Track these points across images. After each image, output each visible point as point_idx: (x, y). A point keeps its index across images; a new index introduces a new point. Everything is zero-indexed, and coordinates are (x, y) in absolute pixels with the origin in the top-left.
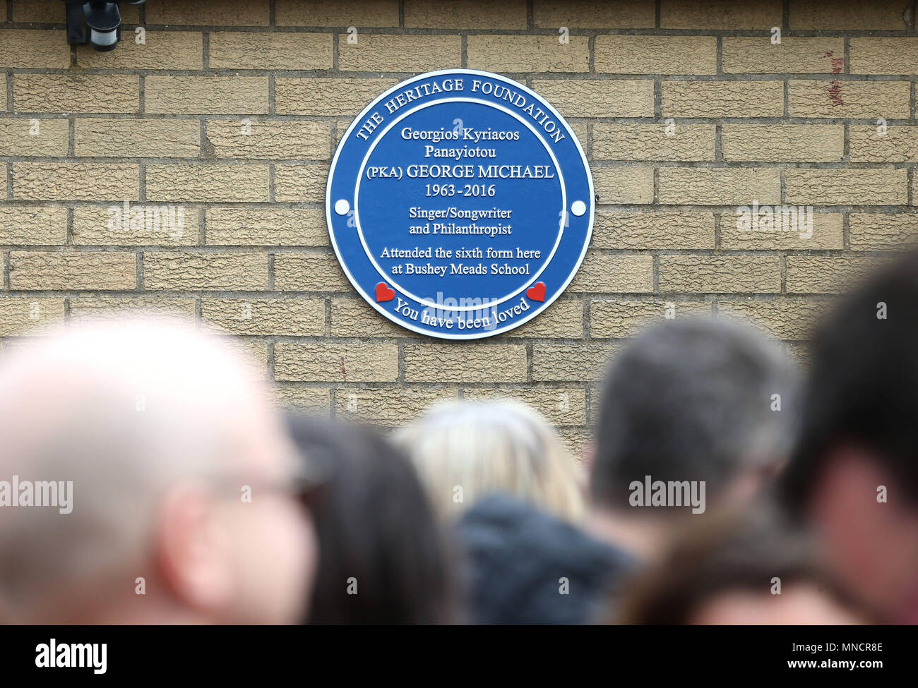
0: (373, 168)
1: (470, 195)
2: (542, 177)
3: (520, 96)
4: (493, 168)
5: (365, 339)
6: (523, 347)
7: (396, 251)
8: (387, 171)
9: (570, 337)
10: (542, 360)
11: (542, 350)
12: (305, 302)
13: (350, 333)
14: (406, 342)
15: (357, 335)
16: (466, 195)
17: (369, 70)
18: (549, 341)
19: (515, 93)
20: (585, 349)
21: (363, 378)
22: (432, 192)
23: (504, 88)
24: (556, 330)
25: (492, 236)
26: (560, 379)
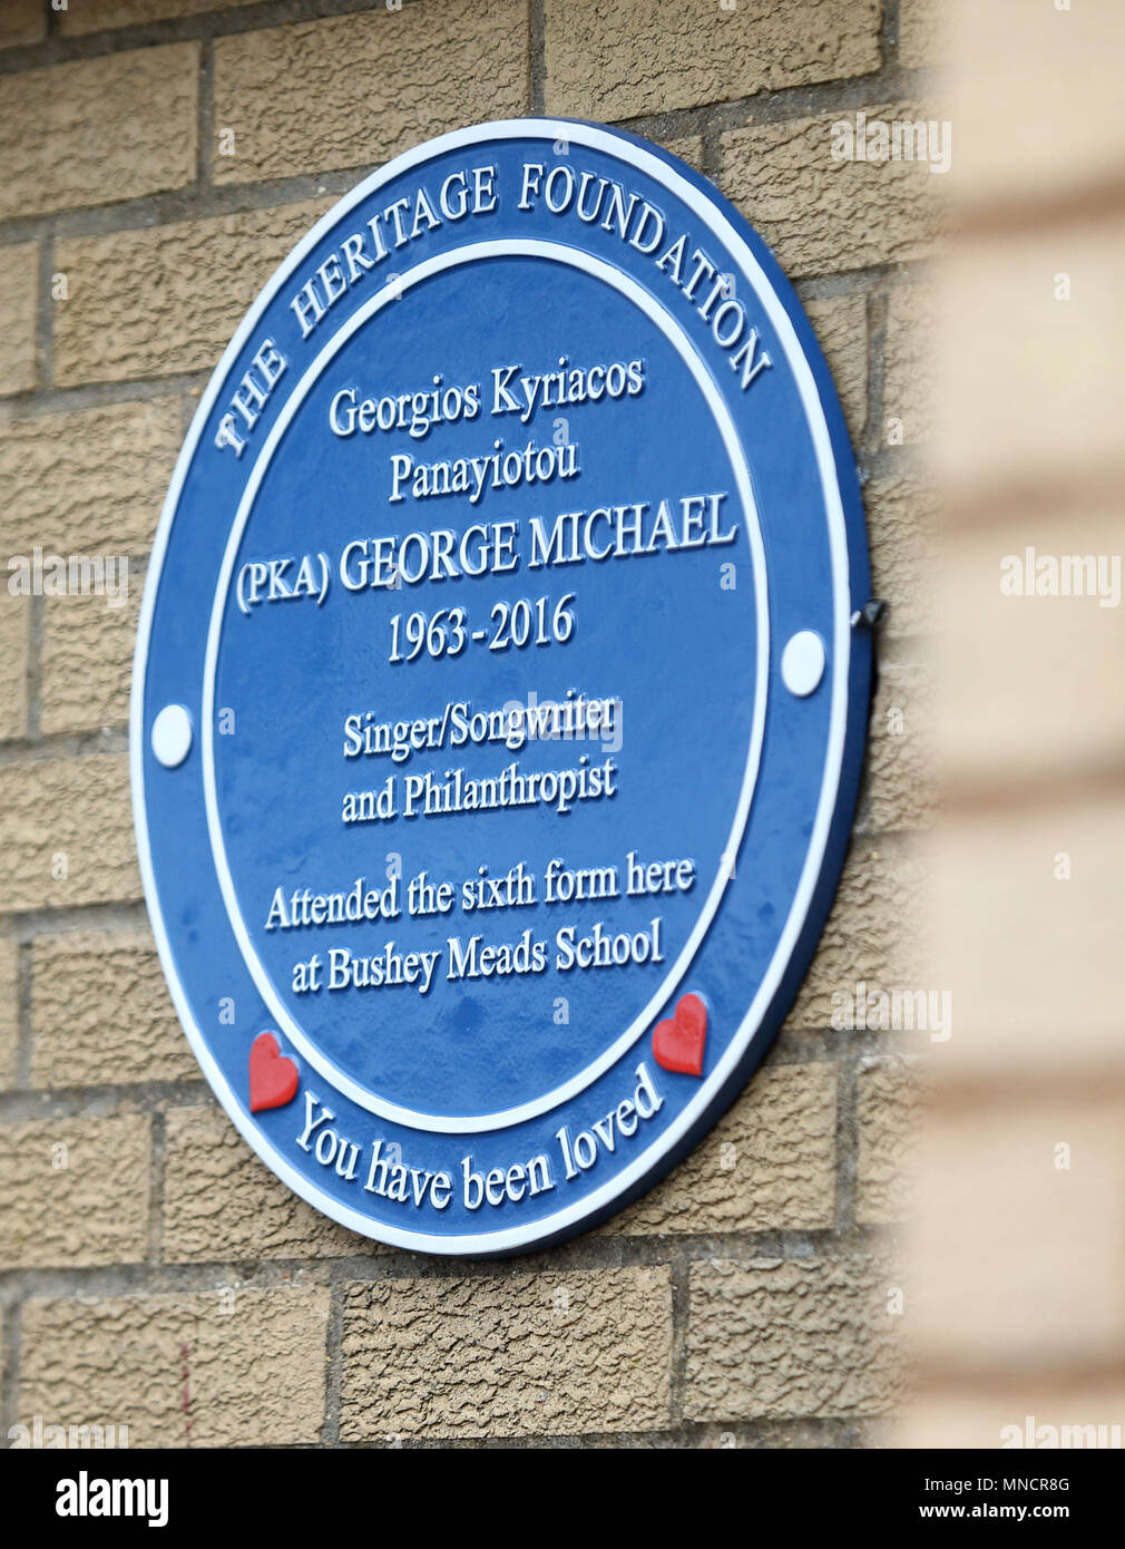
0: (254, 567)
1: (503, 643)
2: (700, 541)
3: (648, 208)
4: (568, 521)
5: (248, 1269)
6: (663, 1275)
7: (305, 899)
8: (289, 573)
9: (797, 1225)
10: (712, 1329)
11: (711, 1286)
12: (105, 1125)
13: (208, 1247)
14: (350, 1275)
15: (227, 1256)
16: (495, 644)
17: (288, 171)
18: (740, 1246)
19: (634, 198)
20: (838, 1275)
21: (236, 1430)
22: (405, 645)
23: (604, 182)
24: (759, 1195)
25: (562, 807)
26: (758, 1410)
